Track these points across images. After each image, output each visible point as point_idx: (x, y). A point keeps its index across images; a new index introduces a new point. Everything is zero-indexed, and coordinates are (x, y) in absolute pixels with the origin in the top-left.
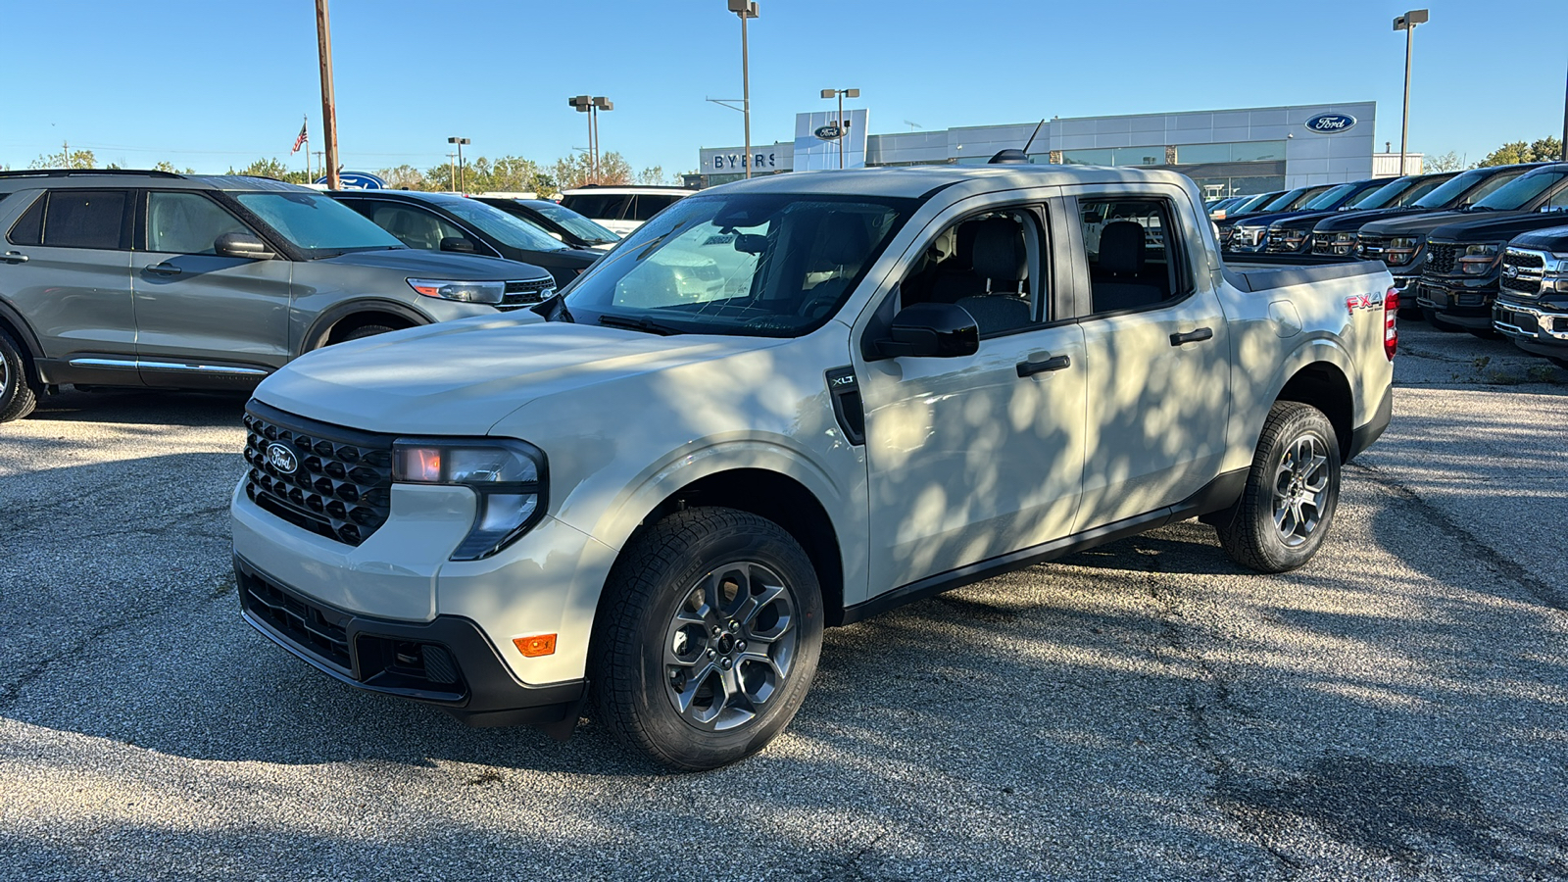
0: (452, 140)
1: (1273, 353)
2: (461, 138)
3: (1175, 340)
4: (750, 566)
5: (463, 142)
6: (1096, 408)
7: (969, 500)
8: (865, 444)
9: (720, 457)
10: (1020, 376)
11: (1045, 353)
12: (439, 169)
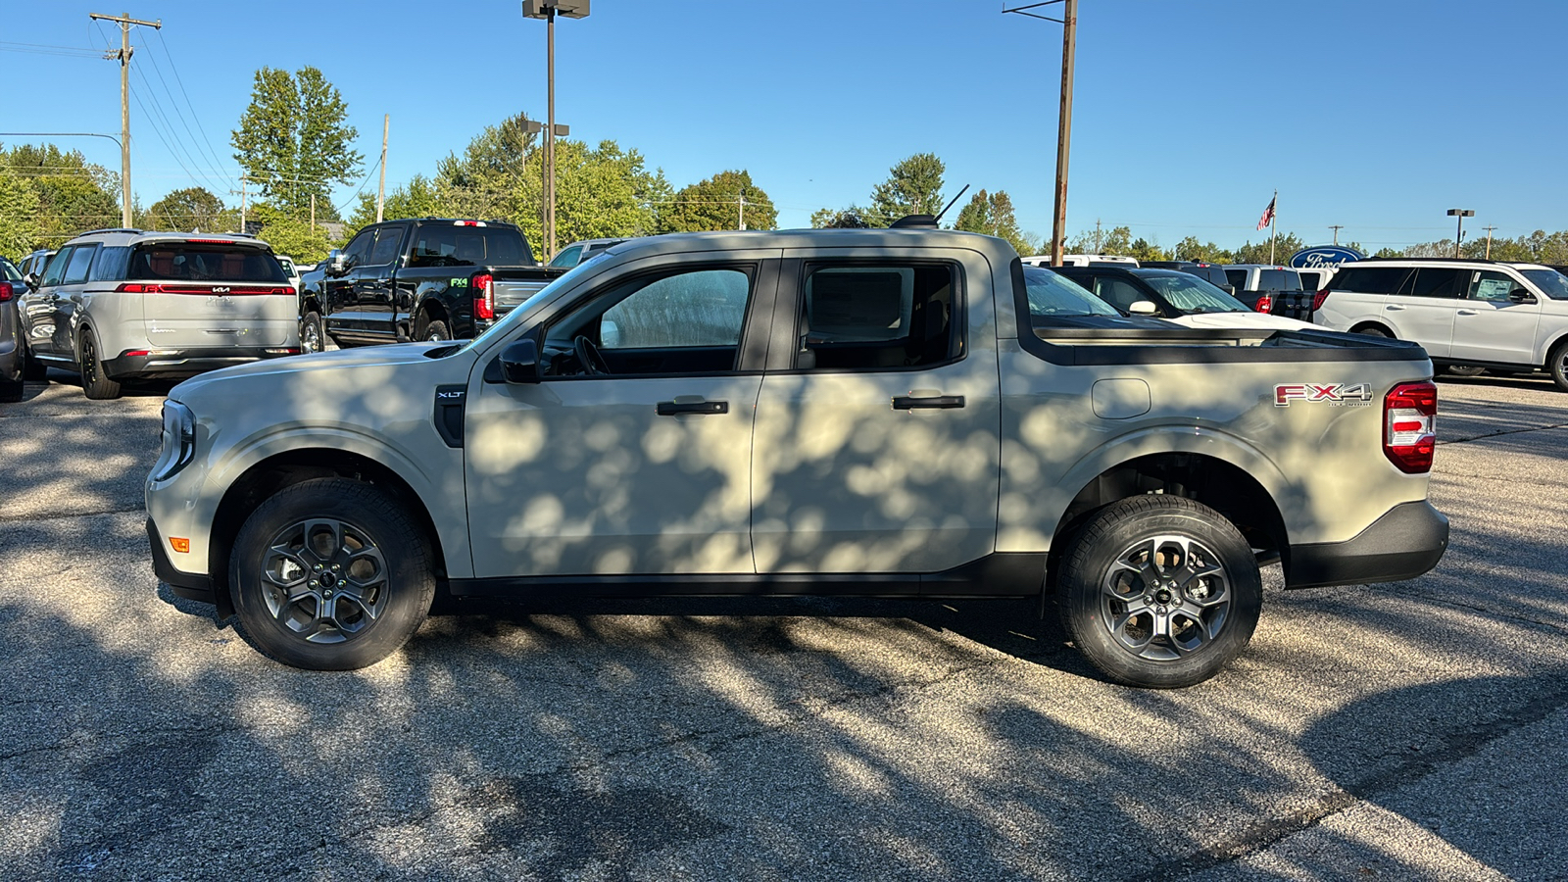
0: (1451, 213)
1: (1083, 434)
2: (1463, 210)
3: (901, 404)
4: (341, 524)
5: (1466, 214)
6: (766, 455)
7: (593, 514)
8: (463, 447)
9: (311, 437)
10: (660, 413)
11: (701, 397)
12: (1475, 243)
